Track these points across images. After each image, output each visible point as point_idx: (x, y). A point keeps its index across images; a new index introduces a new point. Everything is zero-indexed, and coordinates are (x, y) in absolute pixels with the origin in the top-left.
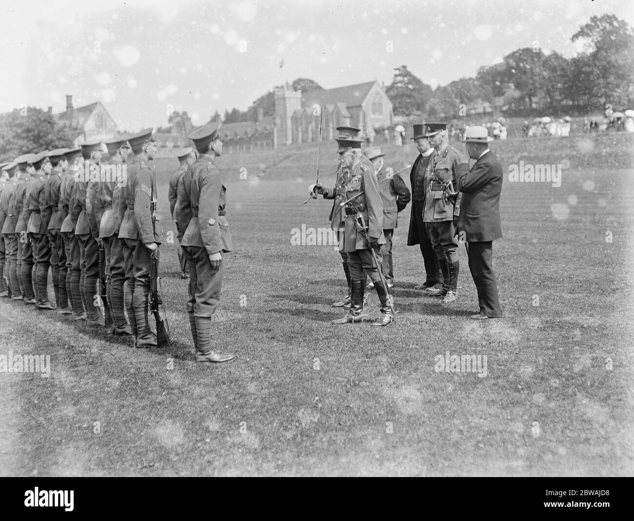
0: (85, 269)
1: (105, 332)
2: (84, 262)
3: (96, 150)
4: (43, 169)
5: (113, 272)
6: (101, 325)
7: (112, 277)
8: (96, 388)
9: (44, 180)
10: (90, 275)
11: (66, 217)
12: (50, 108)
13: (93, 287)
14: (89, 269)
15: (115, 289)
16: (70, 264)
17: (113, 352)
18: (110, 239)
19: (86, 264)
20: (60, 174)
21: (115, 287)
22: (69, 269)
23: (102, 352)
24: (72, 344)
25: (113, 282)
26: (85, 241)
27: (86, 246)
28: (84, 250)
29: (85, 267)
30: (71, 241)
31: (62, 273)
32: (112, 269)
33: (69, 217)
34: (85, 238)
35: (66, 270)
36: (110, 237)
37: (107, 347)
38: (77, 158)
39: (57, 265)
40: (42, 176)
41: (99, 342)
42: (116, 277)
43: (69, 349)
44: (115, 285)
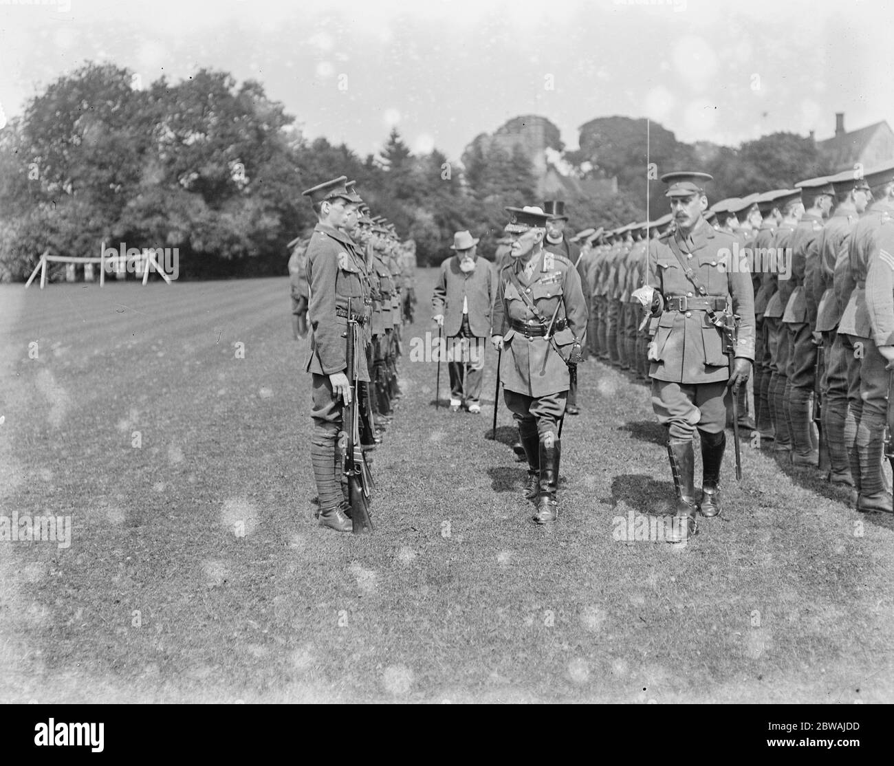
0: (793, 376)
1: (817, 475)
2: (792, 364)
3: (823, 194)
4: (750, 221)
5: (832, 386)
6: (813, 464)
7: (829, 393)
8: (774, 570)
9: (749, 237)
10: (800, 385)
11: (773, 293)
12: (812, 133)
13: (804, 404)
14: (800, 376)
15: (834, 412)
16: (775, 366)
17: (820, 512)
18: (830, 334)
19: (795, 368)
20: (772, 230)
21: (833, 409)
22: (773, 373)
23: (802, 509)
24: (762, 489)
25: (831, 401)
26: (795, 332)
27: (796, 340)
28: (794, 347)
29: (793, 372)
30: (780, 331)
31: (765, 377)
32: (830, 380)
33: (777, 295)
34: (797, 328)
35: (770, 373)
36: (831, 331)
37: (812, 501)
38: (795, 205)
39: (760, 365)
40: (748, 231)
41: (802, 491)
42: (835, 394)
43: (755, 496)
44: (835, 406)
